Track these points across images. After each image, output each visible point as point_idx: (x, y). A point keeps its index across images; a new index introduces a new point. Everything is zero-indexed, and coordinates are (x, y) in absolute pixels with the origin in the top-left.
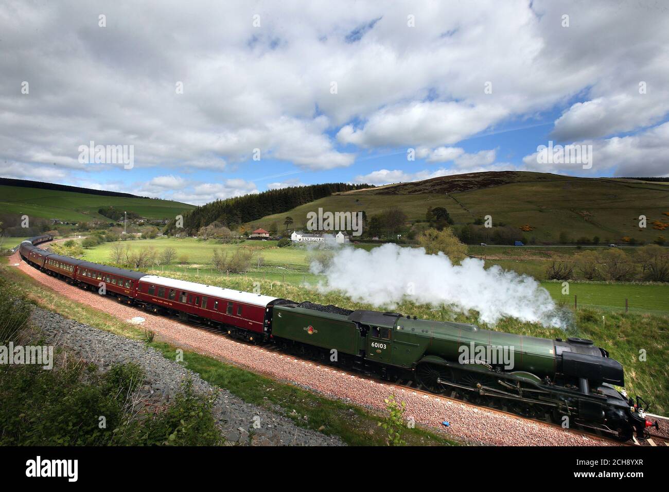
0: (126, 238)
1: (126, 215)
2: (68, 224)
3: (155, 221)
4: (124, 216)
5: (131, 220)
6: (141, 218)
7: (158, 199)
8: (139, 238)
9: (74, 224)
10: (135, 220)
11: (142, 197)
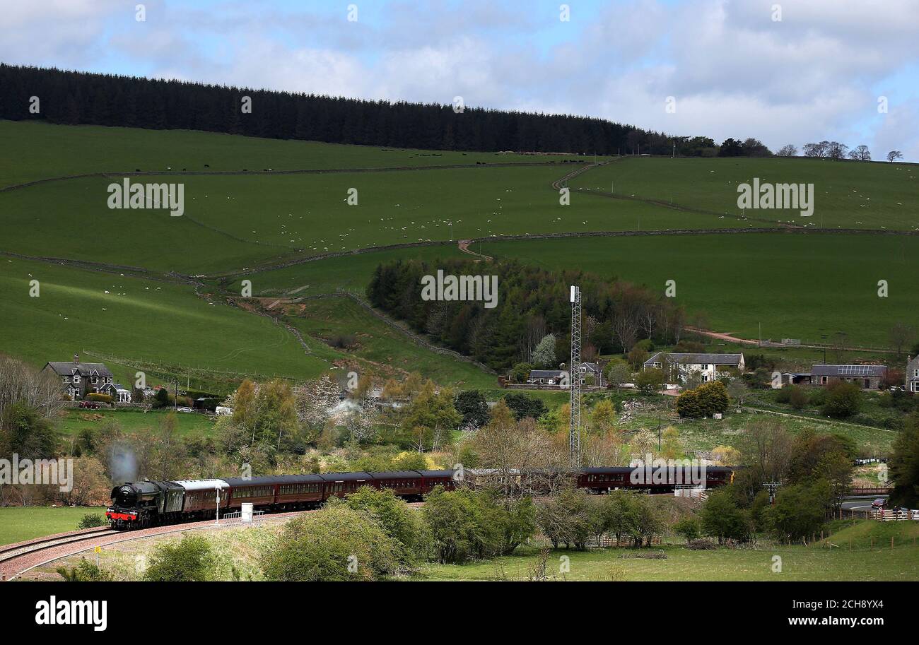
0: (581, 533)
1: (576, 318)
2: (162, 401)
3: (821, 371)
4: (561, 326)
5: (618, 364)
6: (699, 347)
7: (836, 154)
8: (688, 531)
9: (204, 404)
10: (652, 362)
11: (700, 147)
